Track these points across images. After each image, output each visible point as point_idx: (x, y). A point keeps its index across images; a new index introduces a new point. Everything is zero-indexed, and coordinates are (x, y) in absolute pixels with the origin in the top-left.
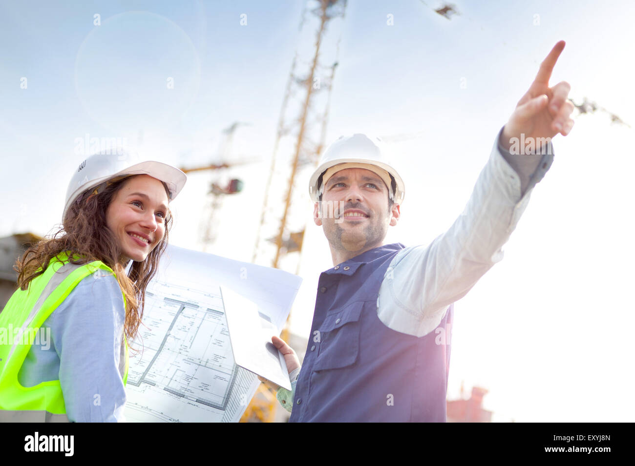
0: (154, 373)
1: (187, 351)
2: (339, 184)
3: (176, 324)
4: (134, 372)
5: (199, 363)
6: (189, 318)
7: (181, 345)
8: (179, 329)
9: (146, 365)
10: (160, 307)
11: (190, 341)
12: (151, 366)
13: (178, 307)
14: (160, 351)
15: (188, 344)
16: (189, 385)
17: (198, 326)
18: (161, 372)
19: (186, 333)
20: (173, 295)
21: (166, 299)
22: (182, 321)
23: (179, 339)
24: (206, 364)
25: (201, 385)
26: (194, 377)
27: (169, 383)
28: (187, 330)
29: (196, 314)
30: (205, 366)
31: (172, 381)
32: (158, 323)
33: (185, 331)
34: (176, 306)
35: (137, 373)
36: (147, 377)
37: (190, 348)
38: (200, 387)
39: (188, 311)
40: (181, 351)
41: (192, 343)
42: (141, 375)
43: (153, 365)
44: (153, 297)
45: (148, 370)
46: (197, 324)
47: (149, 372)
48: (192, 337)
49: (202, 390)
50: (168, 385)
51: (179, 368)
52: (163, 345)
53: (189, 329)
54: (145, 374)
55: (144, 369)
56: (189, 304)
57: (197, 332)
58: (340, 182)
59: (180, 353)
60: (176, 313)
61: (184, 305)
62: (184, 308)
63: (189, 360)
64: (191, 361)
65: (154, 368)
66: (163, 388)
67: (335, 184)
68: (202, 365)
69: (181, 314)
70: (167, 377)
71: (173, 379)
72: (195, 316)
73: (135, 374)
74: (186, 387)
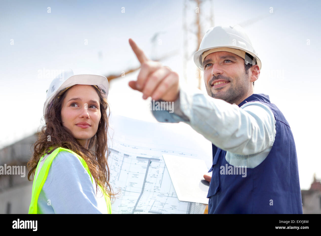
0: (141, 205)
1: (159, 190)
2: (208, 64)
3: (148, 173)
4: (129, 208)
5: (168, 196)
6: (156, 168)
7: (155, 187)
8: (151, 177)
9: (135, 202)
10: (136, 164)
11: (159, 183)
12: (138, 201)
13: (147, 162)
14: (142, 193)
15: (159, 185)
16: (164, 207)
17: (163, 173)
18: (145, 203)
19: (156, 178)
20: (142, 154)
21: (137, 157)
22: (152, 171)
23: (152, 183)
24: (172, 196)
25: (171, 207)
26: (166, 203)
27: (151, 208)
28: (156, 176)
29: (159, 165)
30: (172, 197)
31: (153, 207)
32: (137, 175)
33: (155, 177)
34: (145, 161)
35: (131, 208)
36: (137, 208)
37: (160, 187)
38: (171, 208)
39: (154, 164)
40: (155, 190)
41: (161, 184)
42: (133, 208)
43: (140, 201)
44: (129, 157)
45: (137, 204)
46: (161, 172)
47: (138, 205)
48: (160, 180)
49: (172, 209)
50: (151, 209)
51: (155, 200)
52: (143, 189)
53: (157, 176)
54: (135, 207)
55: (134, 205)
56: (153, 159)
57: (163, 176)
58: (209, 63)
59: (155, 192)
60: (147, 166)
61: (150, 160)
62: (151, 162)
63: (161, 195)
64: (163, 195)
65: (140, 202)
66: (148, 212)
67: (206, 65)
68: (170, 197)
69: (150, 166)
70: (149, 206)
71: (153, 206)
72: (159, 166)
73: (130, 209)
74: (162, 209)
